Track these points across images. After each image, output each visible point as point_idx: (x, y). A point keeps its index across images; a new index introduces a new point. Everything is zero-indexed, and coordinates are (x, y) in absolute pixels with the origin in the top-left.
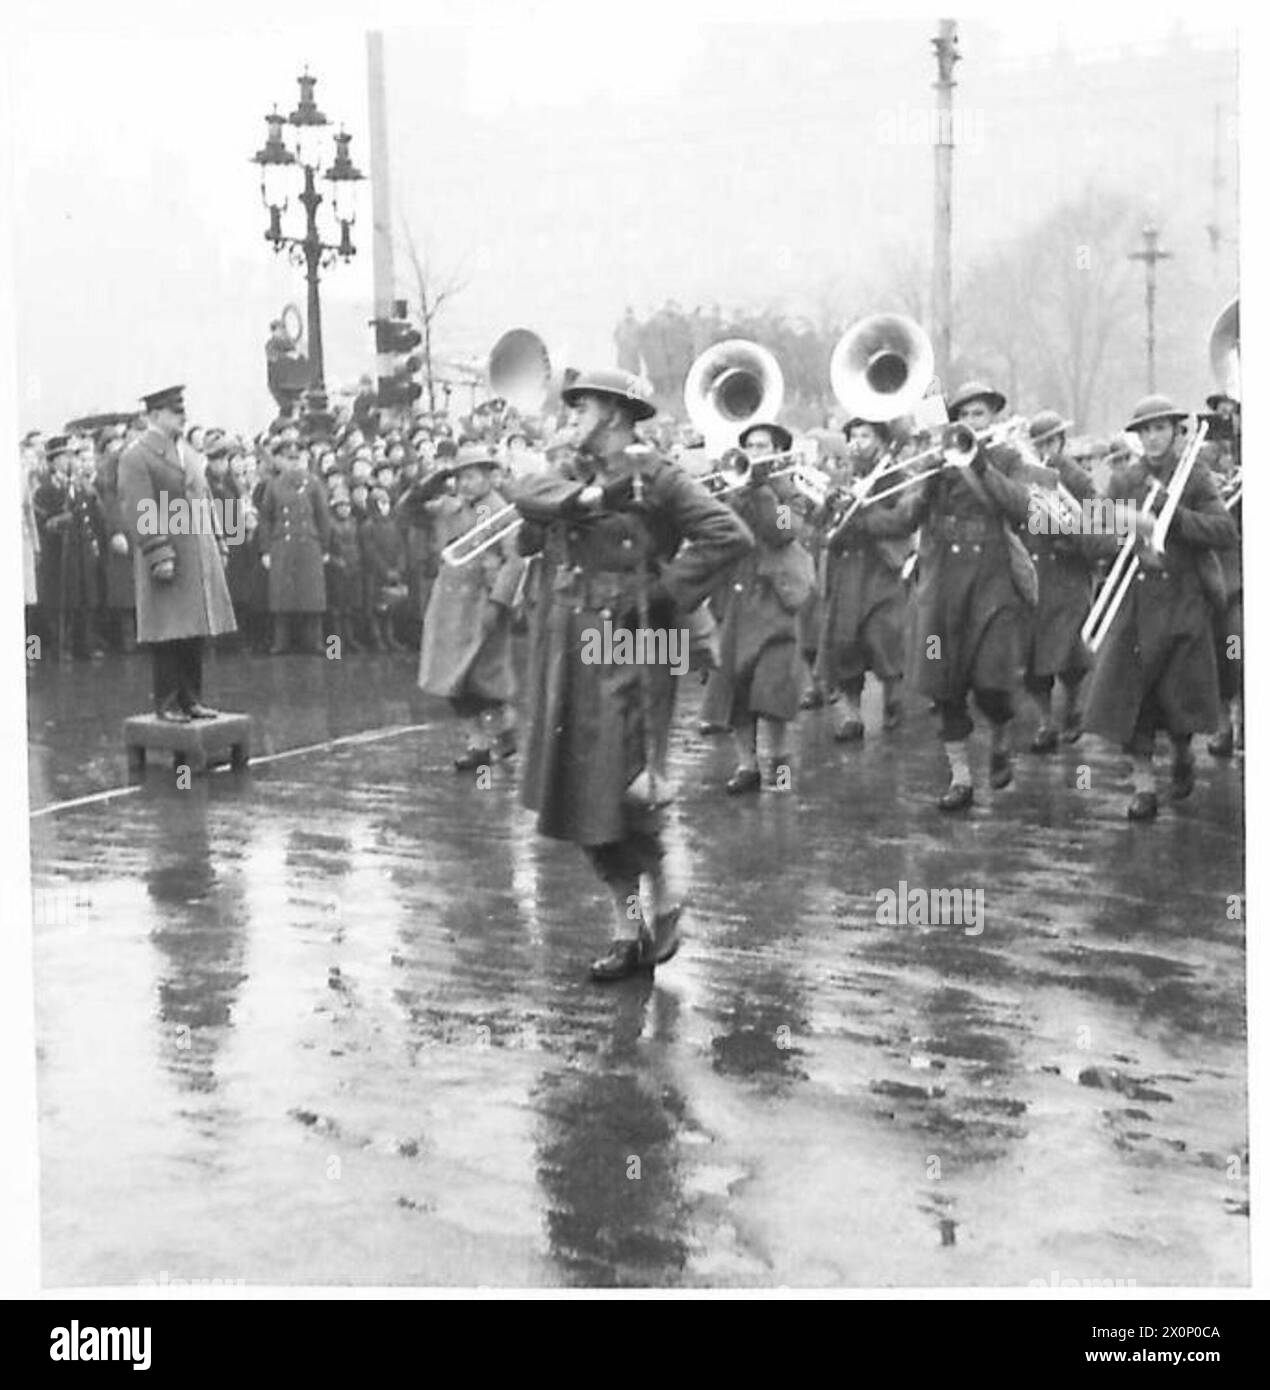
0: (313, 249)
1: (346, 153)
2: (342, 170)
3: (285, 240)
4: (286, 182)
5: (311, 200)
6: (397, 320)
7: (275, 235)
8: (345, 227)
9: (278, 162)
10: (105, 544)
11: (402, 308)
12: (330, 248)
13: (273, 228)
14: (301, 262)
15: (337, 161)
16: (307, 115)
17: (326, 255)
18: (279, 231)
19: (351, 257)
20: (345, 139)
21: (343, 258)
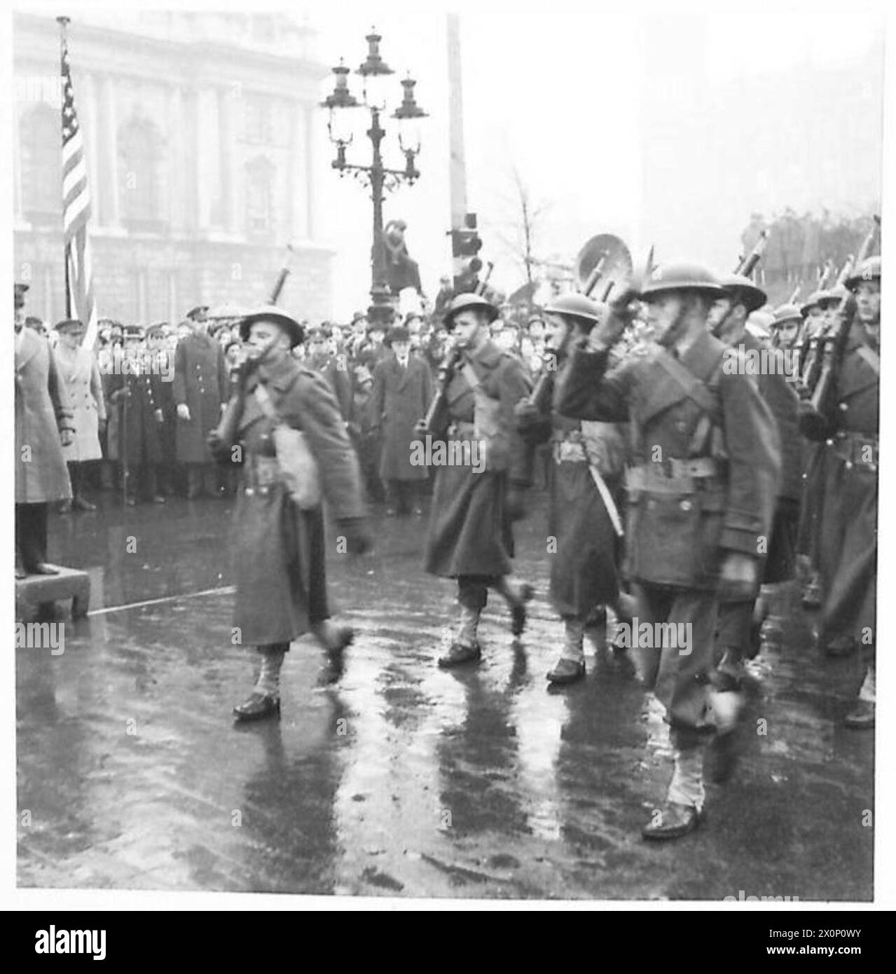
0: (377, 175)
1: (411, 96)
2: (409, 110)
3: (350, 167)
4: (354, 122)
5: (376, 134)
6: (467, 230)
7: (340, 164)
8: (410, 156)
9: (342, 106)
10: (171, 414)
11: (471, 220)
12: (394, 173)
13: (339, 158)
14: (366, 185)
15: (404, 102)
16: (374, 67)
17: (389, 179)
18: (344, 160)
19: (414, 179)
20: (409, 84)
21: (408, 180)
